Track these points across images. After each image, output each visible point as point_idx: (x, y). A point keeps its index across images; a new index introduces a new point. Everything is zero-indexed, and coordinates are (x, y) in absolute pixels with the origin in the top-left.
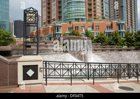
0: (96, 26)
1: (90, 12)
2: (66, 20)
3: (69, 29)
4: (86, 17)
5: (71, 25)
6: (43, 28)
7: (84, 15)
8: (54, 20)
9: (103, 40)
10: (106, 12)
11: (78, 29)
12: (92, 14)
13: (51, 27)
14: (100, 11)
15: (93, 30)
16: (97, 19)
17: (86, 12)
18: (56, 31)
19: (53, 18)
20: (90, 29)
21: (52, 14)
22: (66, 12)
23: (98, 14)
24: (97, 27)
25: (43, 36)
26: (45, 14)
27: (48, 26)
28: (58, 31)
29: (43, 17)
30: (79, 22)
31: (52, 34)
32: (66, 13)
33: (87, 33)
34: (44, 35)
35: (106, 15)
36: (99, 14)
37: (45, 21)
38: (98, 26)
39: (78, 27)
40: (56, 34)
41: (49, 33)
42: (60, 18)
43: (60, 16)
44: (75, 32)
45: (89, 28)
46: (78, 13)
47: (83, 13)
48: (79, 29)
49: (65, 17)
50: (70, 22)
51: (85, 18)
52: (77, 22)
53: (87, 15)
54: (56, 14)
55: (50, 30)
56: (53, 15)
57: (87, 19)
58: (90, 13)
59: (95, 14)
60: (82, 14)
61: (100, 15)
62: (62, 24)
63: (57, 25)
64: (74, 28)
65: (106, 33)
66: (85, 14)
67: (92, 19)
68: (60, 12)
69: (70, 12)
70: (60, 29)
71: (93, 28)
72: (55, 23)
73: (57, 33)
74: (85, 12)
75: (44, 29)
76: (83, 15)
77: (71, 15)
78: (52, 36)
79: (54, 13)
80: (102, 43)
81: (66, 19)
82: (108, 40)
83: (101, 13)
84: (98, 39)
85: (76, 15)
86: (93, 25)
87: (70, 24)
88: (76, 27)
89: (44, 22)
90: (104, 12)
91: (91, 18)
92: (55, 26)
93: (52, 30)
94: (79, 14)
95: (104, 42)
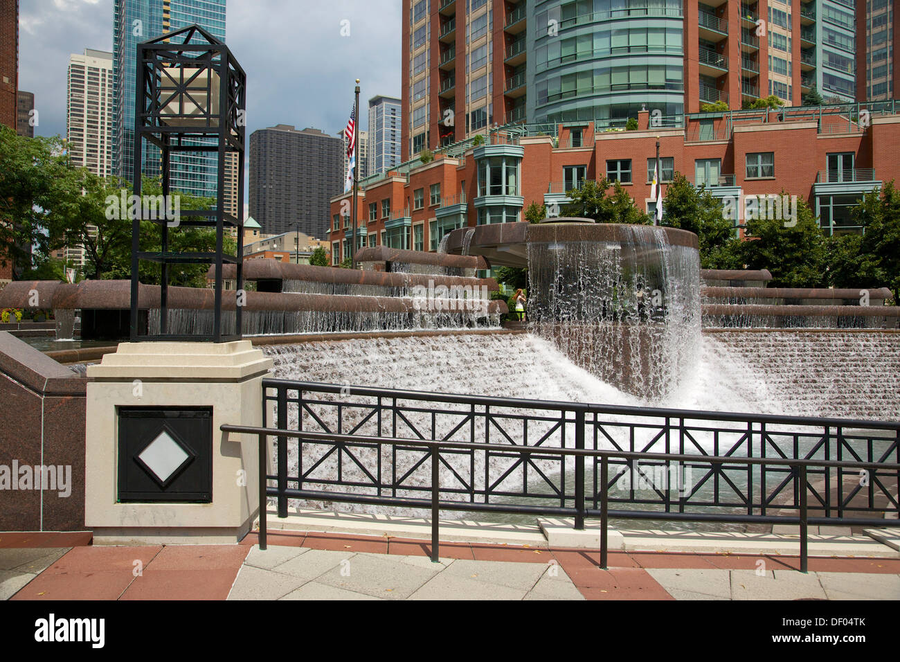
0: (752, 156)
1: (712, 60)
2: (551, 118)
3: (569, 177)
4: (686, 95)
5: (585, 148)
6: (406, 170)
7: (669, 86)
8: (478, 119)
9: (793, 250)
10: (835, 61)
11: (625, 177)
12: (725, 77)
13: (455, 162)
14: (786, 56)
15: (729, 182)
16: (760, 106)
17: (686, 58)
18: (484, 192)
19: (471, 106)
20: (706, 177)
21: (464, 86)
22: (557, 64)
23: (774, 76)
24: (760, 164)
25: (408, 222)
26: (427, 83)
27: (438, 157)
28: (496, 191)
29: (413, 105)
30: (632, 127)
31: (464, 208)
32: (550, 76)
33: (683, 199)
34: (413, 214)
35: (830, 80)
36: (781, 71)
37: (425, 128)
38: (769, 155)
39: (626, 164)
40: (483, 210)
41: (444, 203)
42: (513, 105)
43: (514, 92)
44: (600, 196)
45: (700, 171)
46: (629, 68)
47: (665, 67)
48: (633, 177)
49: (545, 98)
50: (577, 132)
51: (680, 99)
52: (621, 134)
53: (694, 81)
54: (488, 81)
55: (450, 184)
56: (470, 90)
57: (694, 106)
58: (714, 70)
59: (751, 72)
60: (656, 78)
61: (786, 80)
62: (526, 147)
63: (489, 152)
64: (603, 171)
65: (825, 199)
66: (677, 75)
67: (723, 110)
68: (514, 71)
69: (580, 68)
70: (512, 178)
71: (728, 169)
72: (478, 140)
73: (491, 200)
74: (680, 62)
75: (413, 177)
76: (662, 82)
77: (582, 84)
78: (463, 220)
79: (477, 74)
80: (786, 269)
81: (551, 111)
82: (832, 246)
83: (799, 62)
84: (762, 244)
85: (620, 87)
86: (730, 148)
87: (576, 144)
88: (612, 165)
89: (414, 132)
90: (820, 58)
91: (720, 104)
92: (481, 161)
93: (461, 183)
94: (637, 78)
95: (800, 261)
